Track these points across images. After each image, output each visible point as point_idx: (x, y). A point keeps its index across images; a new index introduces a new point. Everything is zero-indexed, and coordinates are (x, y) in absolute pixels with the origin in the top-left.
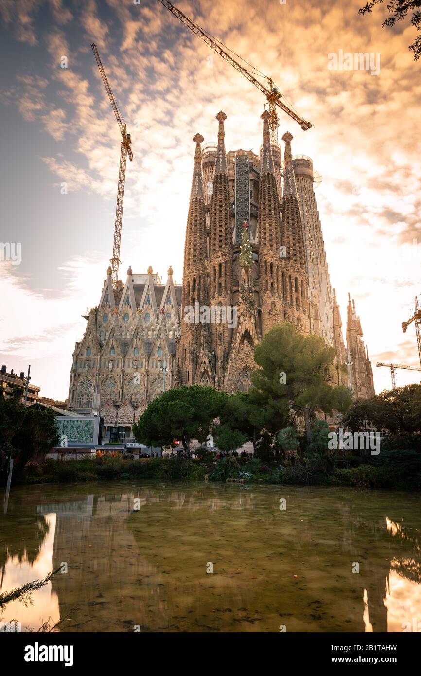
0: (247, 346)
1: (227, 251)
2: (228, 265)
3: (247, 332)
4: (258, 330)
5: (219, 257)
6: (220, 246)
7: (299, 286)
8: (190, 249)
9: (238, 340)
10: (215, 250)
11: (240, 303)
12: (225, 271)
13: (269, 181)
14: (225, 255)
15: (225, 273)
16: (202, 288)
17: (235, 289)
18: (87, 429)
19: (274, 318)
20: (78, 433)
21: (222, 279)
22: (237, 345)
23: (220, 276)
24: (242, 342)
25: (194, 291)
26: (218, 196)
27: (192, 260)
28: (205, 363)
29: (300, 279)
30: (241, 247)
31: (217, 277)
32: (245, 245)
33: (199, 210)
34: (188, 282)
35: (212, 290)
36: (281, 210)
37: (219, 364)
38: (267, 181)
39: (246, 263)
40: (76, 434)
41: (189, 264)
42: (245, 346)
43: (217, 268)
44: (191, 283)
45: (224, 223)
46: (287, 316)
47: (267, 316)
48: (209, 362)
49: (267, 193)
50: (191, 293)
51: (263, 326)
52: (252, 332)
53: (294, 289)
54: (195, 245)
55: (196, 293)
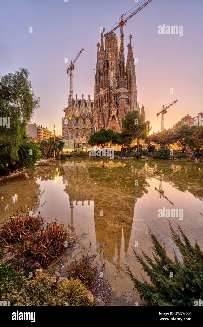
0: (114, 120)
1: (108, 89)
2: (108, 94)
3: (114, 116)
4: (117, 115)
5: (106, 91)
6: (106, 87)
7: (130, 102)
8: (96, 88)
9: (111, 118)
10: (104, 89)
11: (112, 107)
12: (107, 96)
13: (122, 63)
14: (108, 90)
15: (108, 97)
16: (100, 101)
17: (110, 102)
18: (71, 143)
19: (122, 111)
20: (68, 144)
21: (107, 99)
22: (111, 120)
23: (106, 98)
24: (112, 119)
25: (98, 102)
26: (105, 69)
27: (97, 92)
28: (101, 125)
29: (130, 99)
30: (112, 88)
31: (105, 98)
32: (114, 87)
33: (99, 74)
34: (96, 100)
35: (103, 102)
36: (125, 75)
37: (106, 125)
38: (121, 63)
39: (114, 93)
40: (68, 145)
41: (96, 94)
42: (113, 120)
43: (105, 95)
44: (97, 100)
45: (107, 79)
46: (125, 111)
47: (120, 111)
48: (103, 125)
49: (121, 68)
50: (97, 103)
51: (118, 114)
52: (116, 116)
53: (128, 102)
54: (98, 87)
55: (99, 103)
